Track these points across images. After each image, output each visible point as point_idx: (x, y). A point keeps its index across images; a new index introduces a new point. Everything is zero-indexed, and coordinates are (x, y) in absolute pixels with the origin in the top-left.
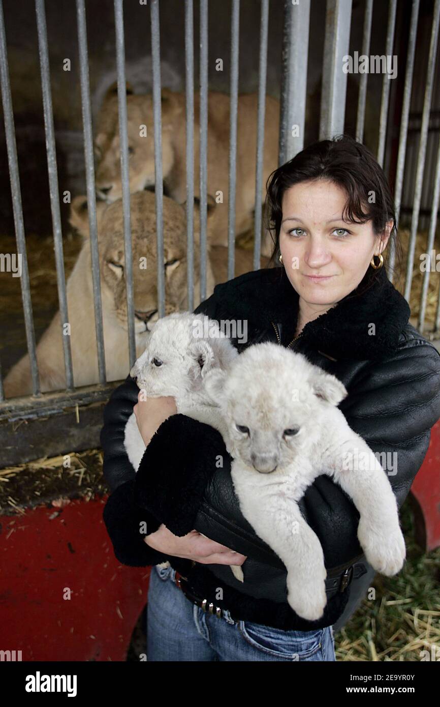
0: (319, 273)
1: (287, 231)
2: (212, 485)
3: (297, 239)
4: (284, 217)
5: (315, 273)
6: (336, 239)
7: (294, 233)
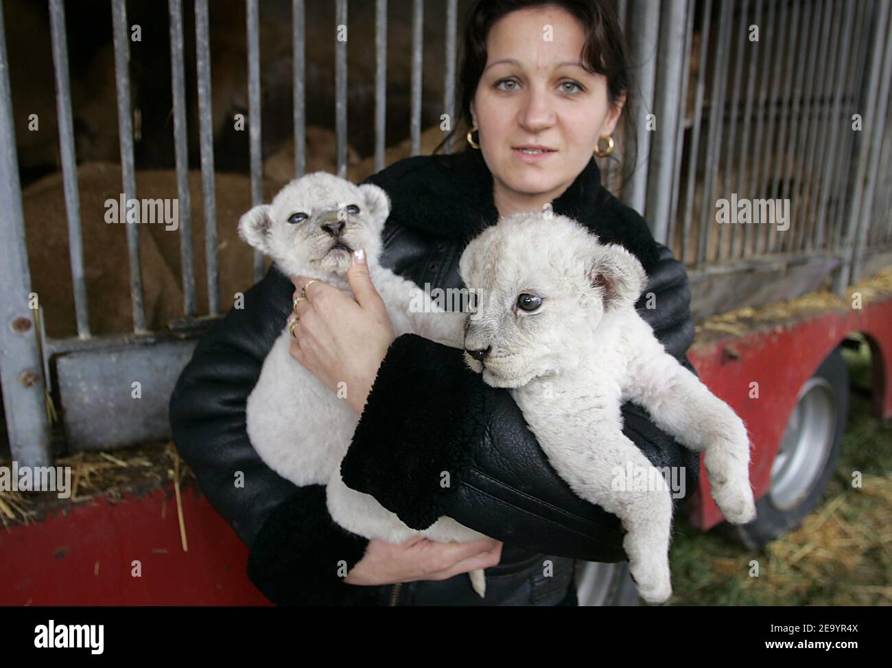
0: (537, 141)
1: (492, 82)
2: (487, 434)
3: (509, 94)
4: (490, 61)
5: (531, 141)
6: (564, 97)
7: (502, 86)
